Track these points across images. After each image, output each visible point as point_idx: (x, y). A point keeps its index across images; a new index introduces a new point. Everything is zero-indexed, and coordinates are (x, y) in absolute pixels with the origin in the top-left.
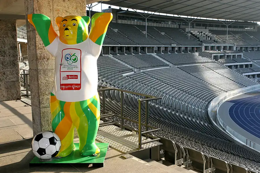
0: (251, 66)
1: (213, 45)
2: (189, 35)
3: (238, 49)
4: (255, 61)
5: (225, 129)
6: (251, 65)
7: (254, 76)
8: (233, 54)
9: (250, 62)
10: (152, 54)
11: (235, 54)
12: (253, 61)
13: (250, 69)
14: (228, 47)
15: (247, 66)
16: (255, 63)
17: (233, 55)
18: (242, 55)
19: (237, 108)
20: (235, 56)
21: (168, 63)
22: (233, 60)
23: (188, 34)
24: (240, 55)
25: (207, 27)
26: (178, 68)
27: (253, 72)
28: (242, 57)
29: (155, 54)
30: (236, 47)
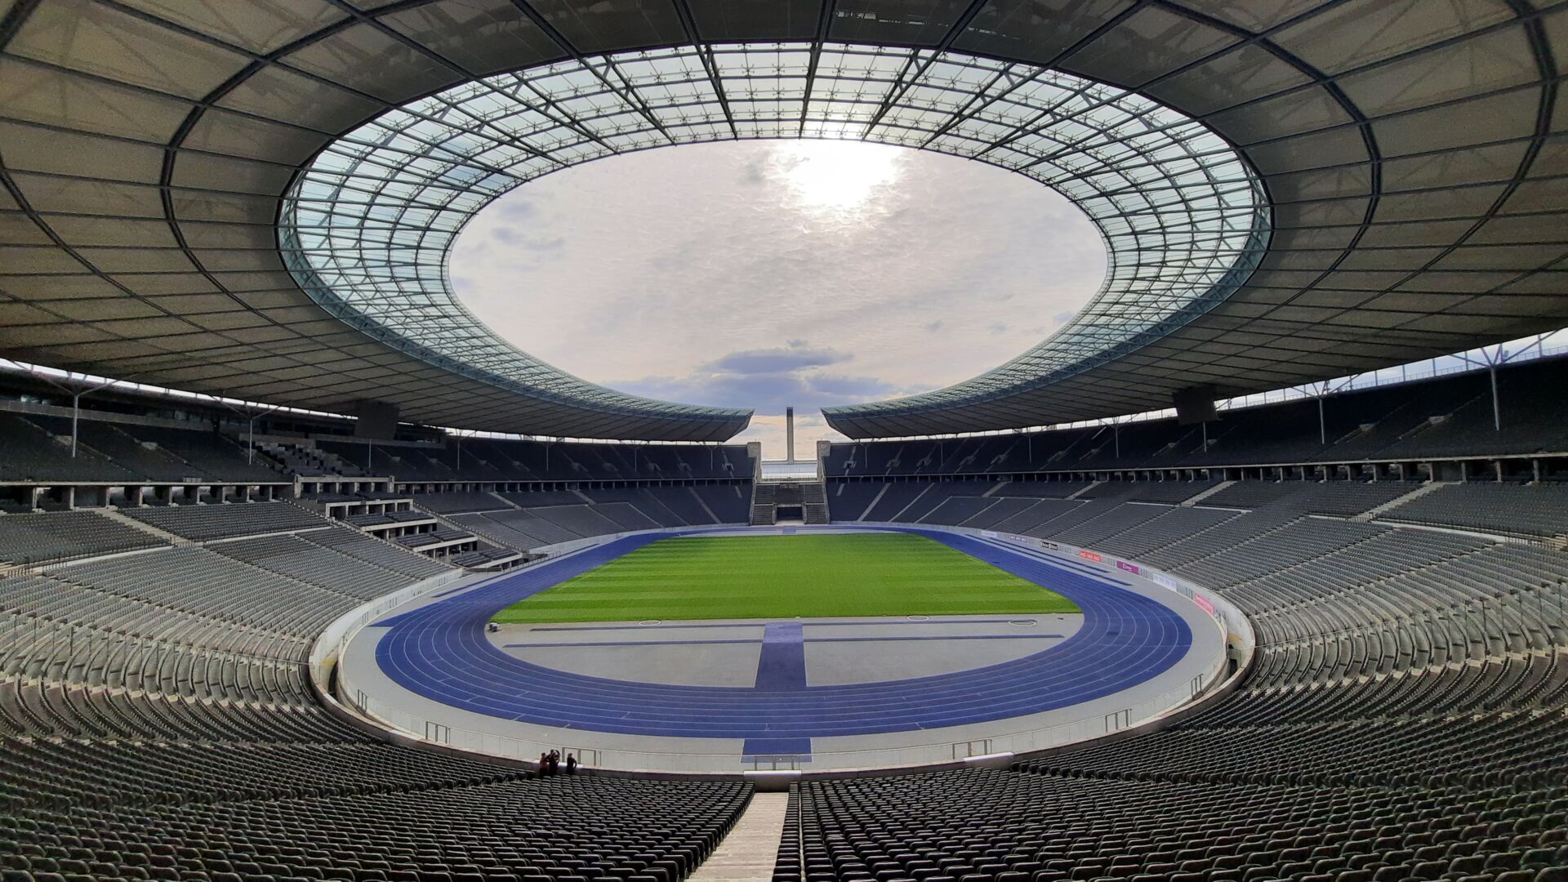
0: (435, 529)
1: (329, 479)
2: (251, 452)
3: (399, 487)
4: (444, 516)
6: (434, 525)
7: (440, 551)
8: (387, 502)
9: (433, 518)
10: (98, 510)
11: (391, 502)
12: (438, 517)
13: (432, 535)
14: (373, 484)
15: (424, 528)
16: (444, 519)
17: (386, 505)
20: (392, 507)
21: (165, 535)
22: (386, 516)
23: (246, 450)
24: (405, 503)
25: (310, 435)
26: (204, 547)
27: (439, 542)
29: (114, 508)
30: (396, 485)
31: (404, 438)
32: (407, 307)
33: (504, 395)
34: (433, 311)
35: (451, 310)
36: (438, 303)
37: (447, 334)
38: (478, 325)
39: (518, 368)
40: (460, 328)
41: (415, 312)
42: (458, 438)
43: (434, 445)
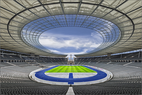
1: (29, 60)
7: (40, 67)
9: (39, 64)
10: (7, 62)
21: (14, 65)
23: (20, 57)
30: (35, 61)
32: (35, 44)
33: (45, 53)
43: (38, 57)
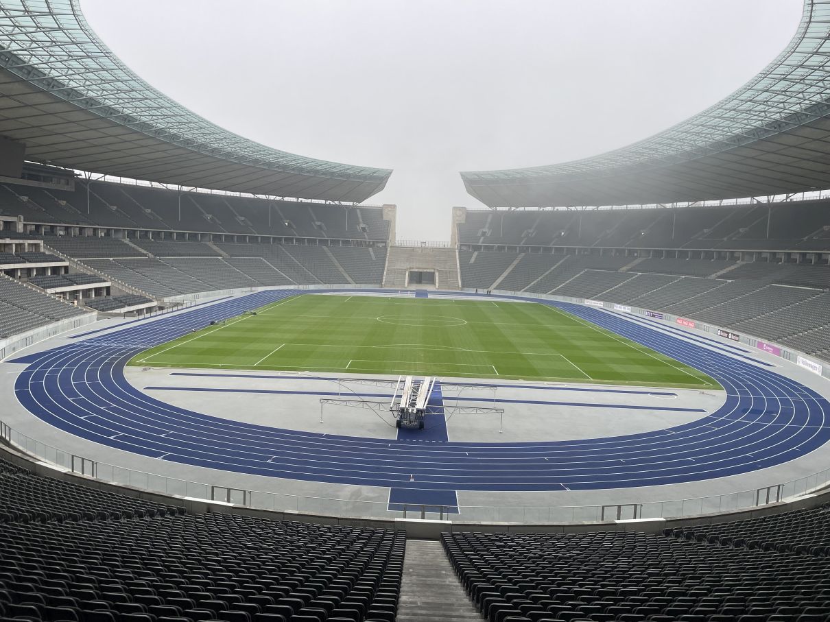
0: (66, 271)
3: (29, 228)
4: (76, 260)
5: (7, 438)
6: (66, 268)
7: (74, 294)
8: (17, 241)
9: (64, 261)
11: (21, 241)
12: (69, 260)
13: (64, 278)
15: (55, 270)
16: (76, 263)
17: (16, 244)
18: (42, 244)
19: (39, 376)
20: (22, 246)
22: (17, 255)
24: (35, 244)
27: (72, 285)
28: (42, 250)
30: (25, 225)
31: (31, 177)
32: (34, 29)
33: (135, 136)
34: (59, 36)
35: (79, 36)
36: (66, 26)
37: (74, 64)
38: (107, 54)
39: (150, 108)
40: (89, 57)
41: (41, 36)
42: (88, 181)
43: (62, 187)
